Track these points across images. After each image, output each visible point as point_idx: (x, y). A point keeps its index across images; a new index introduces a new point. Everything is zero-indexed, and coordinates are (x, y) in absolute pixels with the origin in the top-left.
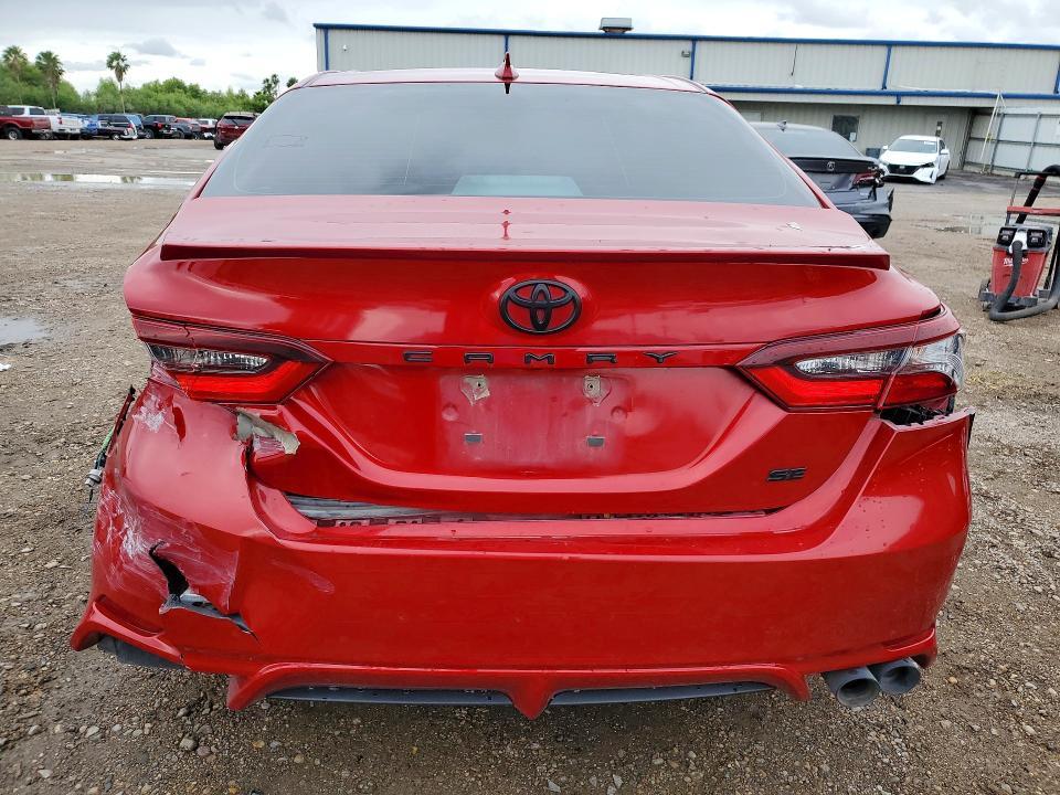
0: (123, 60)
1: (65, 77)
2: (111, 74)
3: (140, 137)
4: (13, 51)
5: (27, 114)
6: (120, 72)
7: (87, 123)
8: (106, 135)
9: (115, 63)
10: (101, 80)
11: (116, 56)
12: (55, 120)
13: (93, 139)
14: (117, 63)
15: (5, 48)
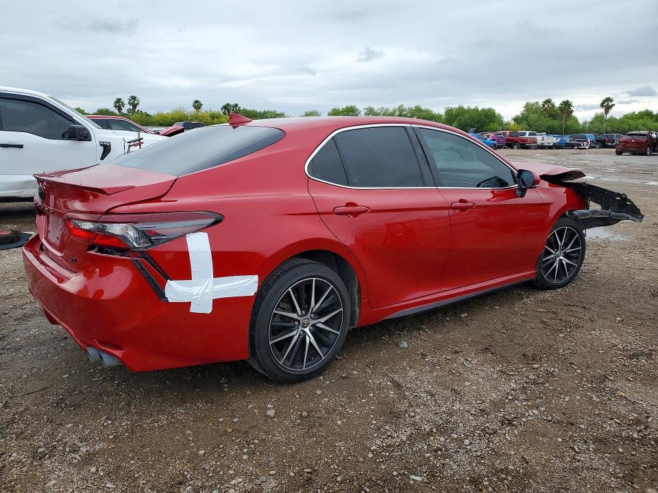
0: (611, 101)
1: (574, 114)
2: (602, 110)
3: (591, 147)
4: (548, 101)
5: (527, 136)
6: (608, 108)
7: (559, 139)
8: (570, 146)
9: (606, 104)
10: (596, 115)
11: (608, 100)
12: (540, 139)
13: (562, 148)
14: (607, 104)
15: (544, 100)
